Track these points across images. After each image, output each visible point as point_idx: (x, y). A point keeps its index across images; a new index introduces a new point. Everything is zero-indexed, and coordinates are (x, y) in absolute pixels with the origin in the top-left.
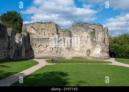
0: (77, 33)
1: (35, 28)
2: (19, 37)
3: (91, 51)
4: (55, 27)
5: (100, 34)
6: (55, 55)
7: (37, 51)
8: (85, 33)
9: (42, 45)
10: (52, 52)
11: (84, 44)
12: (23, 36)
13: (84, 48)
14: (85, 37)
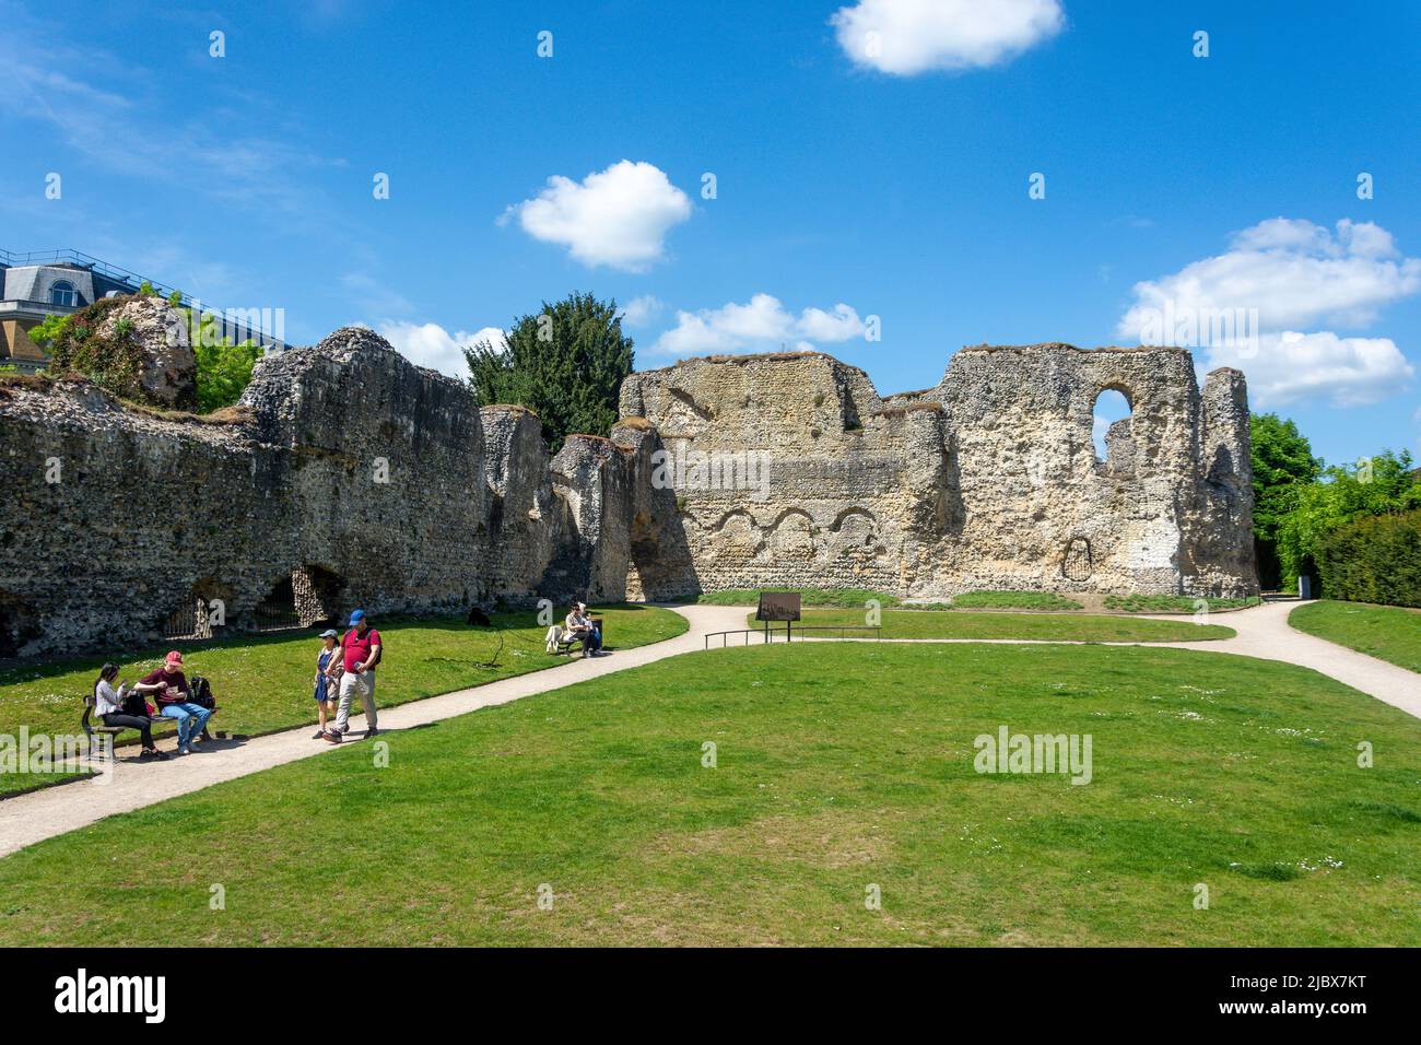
0: (989, 417)
1: (697, 397)
2: (582, 458)
3: (1100, 547)
4: (829, 386)
5: (1172, 420)
6: (833, 581)
7: (710, 556)
8: (1048, 415)
9: (741, 512)
10: (813, 555)
11: (1045, 502)
12: (610, 455)
13: (1046, 529)
14: (1054, 445)
